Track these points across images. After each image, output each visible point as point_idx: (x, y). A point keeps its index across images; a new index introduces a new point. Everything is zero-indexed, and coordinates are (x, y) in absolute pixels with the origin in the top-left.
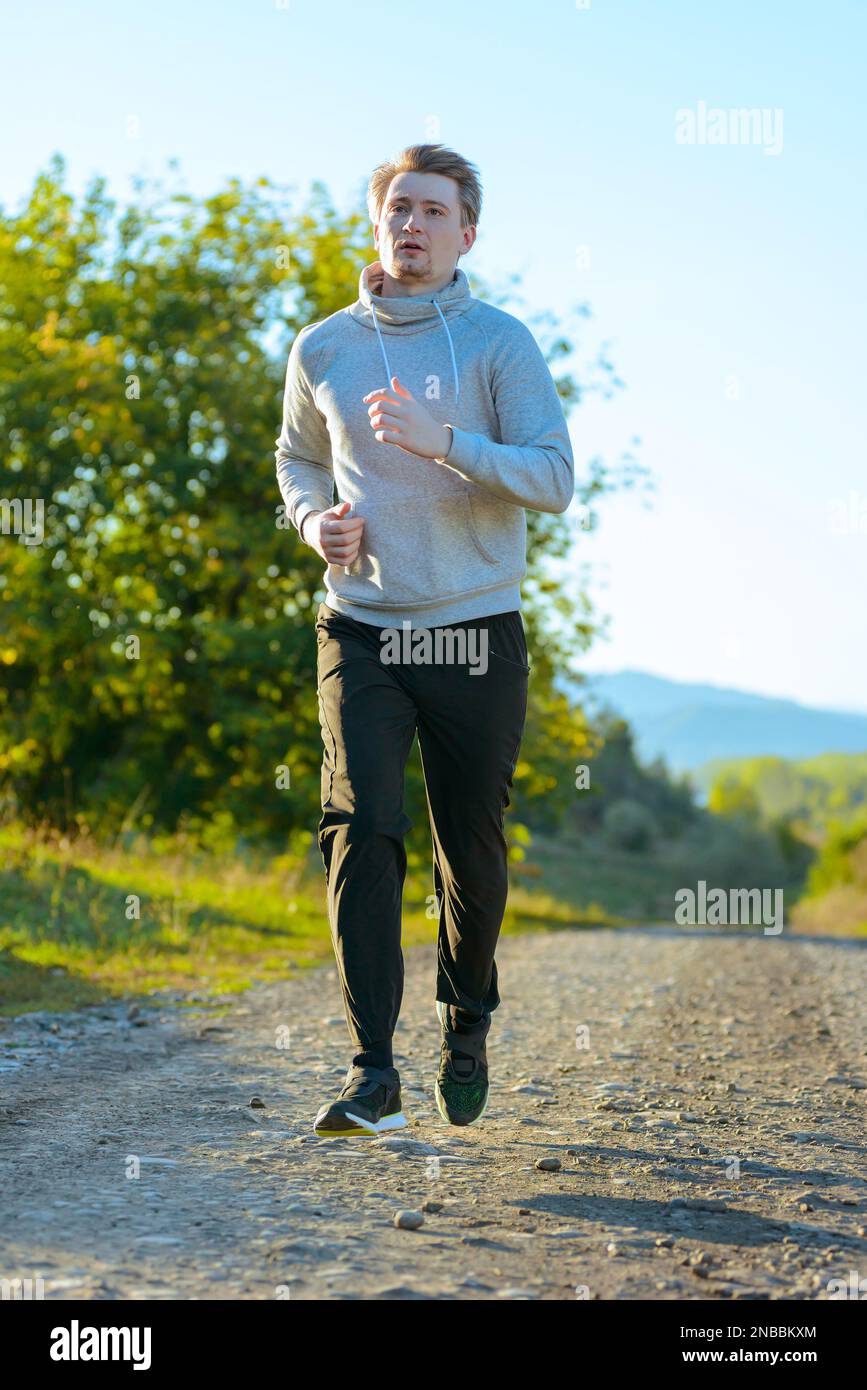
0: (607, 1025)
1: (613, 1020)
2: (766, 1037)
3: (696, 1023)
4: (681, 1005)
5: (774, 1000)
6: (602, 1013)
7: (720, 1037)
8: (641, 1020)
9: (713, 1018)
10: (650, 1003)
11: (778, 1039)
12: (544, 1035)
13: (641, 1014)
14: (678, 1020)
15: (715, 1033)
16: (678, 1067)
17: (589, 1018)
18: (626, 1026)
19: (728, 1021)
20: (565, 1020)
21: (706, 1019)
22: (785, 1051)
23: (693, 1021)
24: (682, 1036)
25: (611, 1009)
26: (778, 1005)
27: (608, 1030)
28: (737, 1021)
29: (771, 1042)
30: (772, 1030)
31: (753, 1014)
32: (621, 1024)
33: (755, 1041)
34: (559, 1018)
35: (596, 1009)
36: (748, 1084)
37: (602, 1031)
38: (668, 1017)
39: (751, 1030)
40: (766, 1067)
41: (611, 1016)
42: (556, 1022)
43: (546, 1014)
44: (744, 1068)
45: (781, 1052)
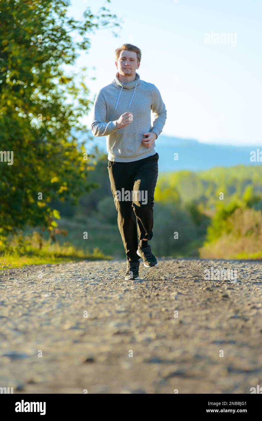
0: (111, 298)
1: (114, 296)
2: (195, 300)
3: (157, 295)
4: (148, 288)
5: (197, 284)
6: (108, 294)
7: (171, 301)
8: (128, 295)
9: (166, 293)
10: (132, 288)
11: (202, 300)
12: (78, 304)
13: (128, 293)
14: (148, 294)
15: (168, 299)
16: (151, 315)
17: (101, 296)
18: (121, 298)
19: (175, 293)
20: (89, 297)
21: (163, 294)
22: (206, 305)
23: (155, 294)
24: (151, 301)
25: (112, 292)
26: (199, 286)
27: (112, 301)
28: (179, 293)
29: (198, 301)
30: (198, 297)
31: (187, 290)
32: (118, 297)
33: (190, 302)
34: (86, 296)
35: (104, 292)
36: (188, 320)
37: (109, 301)
38: (143, 294)
39: (187, 297)
40: (197, 313)
41: (112, 294)
42: (84, 298)
43: (78, 295)
44: (186, 314)
45: (204, 306)
